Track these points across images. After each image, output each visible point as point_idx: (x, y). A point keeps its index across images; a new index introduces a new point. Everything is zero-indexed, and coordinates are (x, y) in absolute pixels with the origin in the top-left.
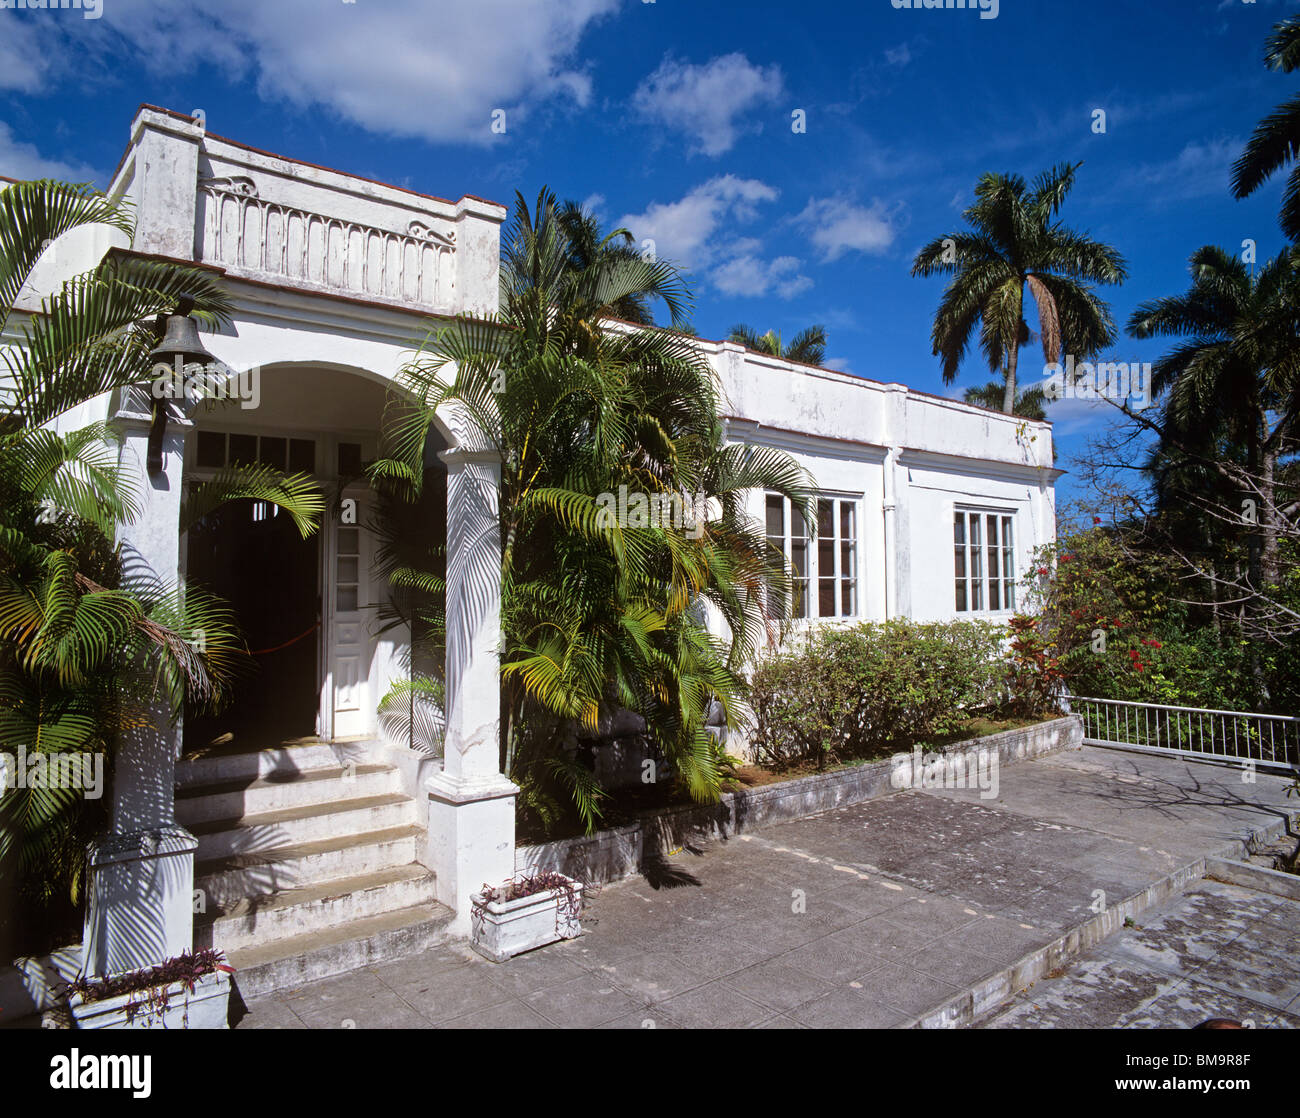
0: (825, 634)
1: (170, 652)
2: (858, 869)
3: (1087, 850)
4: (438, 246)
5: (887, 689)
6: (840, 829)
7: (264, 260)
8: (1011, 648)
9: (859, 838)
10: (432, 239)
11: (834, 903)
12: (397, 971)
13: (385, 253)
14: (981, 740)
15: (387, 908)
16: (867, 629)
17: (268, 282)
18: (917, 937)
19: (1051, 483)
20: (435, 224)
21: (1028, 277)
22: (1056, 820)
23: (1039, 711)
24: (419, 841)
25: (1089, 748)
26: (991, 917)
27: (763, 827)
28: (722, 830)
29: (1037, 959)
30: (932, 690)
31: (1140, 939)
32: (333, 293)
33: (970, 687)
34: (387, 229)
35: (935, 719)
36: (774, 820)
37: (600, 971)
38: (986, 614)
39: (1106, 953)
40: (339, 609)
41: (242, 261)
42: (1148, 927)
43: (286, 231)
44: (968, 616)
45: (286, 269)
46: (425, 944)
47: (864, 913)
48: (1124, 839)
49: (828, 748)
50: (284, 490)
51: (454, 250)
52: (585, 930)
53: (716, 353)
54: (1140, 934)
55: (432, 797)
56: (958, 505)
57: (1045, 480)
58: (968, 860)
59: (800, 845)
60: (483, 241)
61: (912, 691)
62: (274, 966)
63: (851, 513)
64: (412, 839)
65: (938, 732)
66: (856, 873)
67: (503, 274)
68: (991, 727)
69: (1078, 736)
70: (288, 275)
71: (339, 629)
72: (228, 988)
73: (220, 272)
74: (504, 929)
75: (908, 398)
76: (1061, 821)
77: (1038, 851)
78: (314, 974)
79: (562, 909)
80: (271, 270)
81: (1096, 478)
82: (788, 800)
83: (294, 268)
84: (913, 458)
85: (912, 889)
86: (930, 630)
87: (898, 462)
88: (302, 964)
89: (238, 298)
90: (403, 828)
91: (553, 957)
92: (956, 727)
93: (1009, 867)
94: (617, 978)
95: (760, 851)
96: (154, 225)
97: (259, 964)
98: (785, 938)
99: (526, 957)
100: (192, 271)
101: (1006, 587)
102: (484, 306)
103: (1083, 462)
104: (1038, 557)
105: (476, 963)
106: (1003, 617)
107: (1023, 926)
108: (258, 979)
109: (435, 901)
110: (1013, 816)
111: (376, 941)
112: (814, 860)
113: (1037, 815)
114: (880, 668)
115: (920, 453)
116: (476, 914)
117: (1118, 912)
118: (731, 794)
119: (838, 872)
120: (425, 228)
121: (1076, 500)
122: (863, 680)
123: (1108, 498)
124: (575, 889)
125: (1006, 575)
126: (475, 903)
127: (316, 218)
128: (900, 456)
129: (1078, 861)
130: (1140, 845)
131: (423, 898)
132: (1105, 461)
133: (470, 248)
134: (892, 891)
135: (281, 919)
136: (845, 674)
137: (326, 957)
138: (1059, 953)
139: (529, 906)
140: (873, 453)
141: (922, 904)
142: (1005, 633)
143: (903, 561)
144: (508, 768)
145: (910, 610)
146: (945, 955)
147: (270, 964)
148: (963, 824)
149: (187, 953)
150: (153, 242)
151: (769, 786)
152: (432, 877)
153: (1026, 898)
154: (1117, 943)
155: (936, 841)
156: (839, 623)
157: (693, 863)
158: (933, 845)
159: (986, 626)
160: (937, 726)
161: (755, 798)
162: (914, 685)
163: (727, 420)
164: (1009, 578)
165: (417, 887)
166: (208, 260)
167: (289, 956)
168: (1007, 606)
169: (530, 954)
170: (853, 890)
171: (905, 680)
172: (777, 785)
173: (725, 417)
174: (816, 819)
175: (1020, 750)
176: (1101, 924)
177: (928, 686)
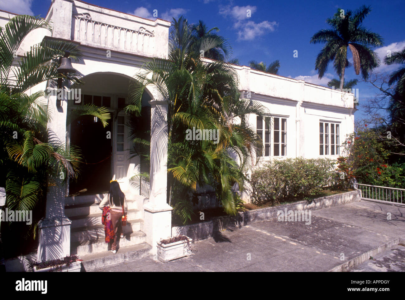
0: (275, 162)
1: (62, 163)
2: (282, 238)
3: (359, 234)
4: (149, 35)
5: (295, 180)
6: (278, 225)
7: (93, 40)
8: (338, 167)
9: (284, 228)
10: (147, 32)
11: (274, 248)
12: (133, 264)
13: (132, 37)
14: (327, 197)
15: (131, 245)
16: (289, 160)
17: (94, 46)
18: (300, 260)
19: (353, 113)
20: (147, 28)
21: (349, 45)
22: (350, 224)
23: (347, 188)
24: (142, 225)
25: (363, 201)
26: (325, 254)
27: (253, 223)
28: (239, 224)
29: (339, 268)
30: (310, 180)
31: (375, 263)
32: (115, 50)
33: (323, 180)
34: (132, 29)
35: (311, 190)
36: (256, 221)
37: (197, 266)
38: (330, 156)
39: (362, 267)
40: (118, 150)
41: (86, 40)
42: (378, 260)
43: (100, 30)
44: (324, 157)
45: (100, 43)
46: (142, 256)
47: (283, 251)
48: (372, 231)
49: (275, 198)
50: (99, 112)
51: (154, 36)
52: (193, 254)
53: (241, 70)
54: (375, 262)
55: (145, 210)
56: (321, 120)
57: (351, 112)
58: (319, 236)
59: (264, 229)
60: (163, 34)
61: (304, 181)
62: (95, 261)
63: (285, 122)
64: (139, 223)
65: (312, 194)
66: (282, 239)
67: (170, 43)
68: (330, 193)
69: (360, 197)
70: (101, 44)
71: (118, 157)
72: (80, 267)
73: (79, 43)
74: (166, 252)
75: (305, 85)
76: (351, 224)
77: (343, 234)
78: (107, 264)
79: (186, 247)
80: (95, 43)
81: (370, 112)
82: (262, 215)
83: (102, 42)
84: (307, 105)
85: (300, 244)
86: (310, 161)
87: (301, 106)
88: (104, 261)
89: (84, 52)
90: (137, 220)
91: (182, 262)
92: (318, 193)
93: (332, 238)
94: (202, 269)
95: (251, 231)
96: (58, 29)
97: (90, 260)
98: (257, 258)
99: (174, 261)
100: (70, 43)
101: (337, 147)
102: (163, 54)
103: (366, 107)
104: (348, 138)
105: (158, 263)
106: (335, 157)
107: (335, 257)
108: (90, 265)
109: (146, 243)
110: (335, 222)
111: (127, 255)
112: (269, 234)
113: (343, 222)
114: (293, 173)
115: (308, 103)
116: (158, 247)
117: (367, 254)
118: (242, 212)
119: (276, 238)
120: (145, 29)
121: (363, 119)
122: (287, 176)
123: (374, 119)
124: (190, 241)
125: (337, 143)
126: (158, 244)
127: (110, 26)
128: (302, 104)
129: (356, 237)
130: (377, 233)
131: (142, 242)
132: (374, 106)
133: (159, 36)
134: (293, 245)
135: (98, 246)
136: (281, 175)
137: (111, 259)
138: (347, 267)
139: (175, 245)
140: (292, 103)
141: (302, 249)
142: (336, 162)
143: (302, 138)
144: (170, 202)
145: (304, 154)
146: (308, 266)
147: (93, 261)
148: (318, 224)
149: (68, 256)
150: (58, 34)
151: (255, 210)
152: (145, 235)
153: (337, 249)
154: (367, 264)
155: (309, 229)
156: (280, 158)
157: (229, 234)
158: (308, 231)
159: (329, 160)
160: (311, 192)
161: (251, 214)
162: (304, 179)
163: (244, 92)
164: (338, 144)
165: (140, 238)
166: (76, 40)
167: (100, 258)
168: (337, 154)
169: (175, 260)
170: (280, 244)
171: (301, 177)
172: (258, 210)
173: (243, 91)
174: (270, 221)
175: (339, 201)
176: (361, 258)
177: (309, 179)
